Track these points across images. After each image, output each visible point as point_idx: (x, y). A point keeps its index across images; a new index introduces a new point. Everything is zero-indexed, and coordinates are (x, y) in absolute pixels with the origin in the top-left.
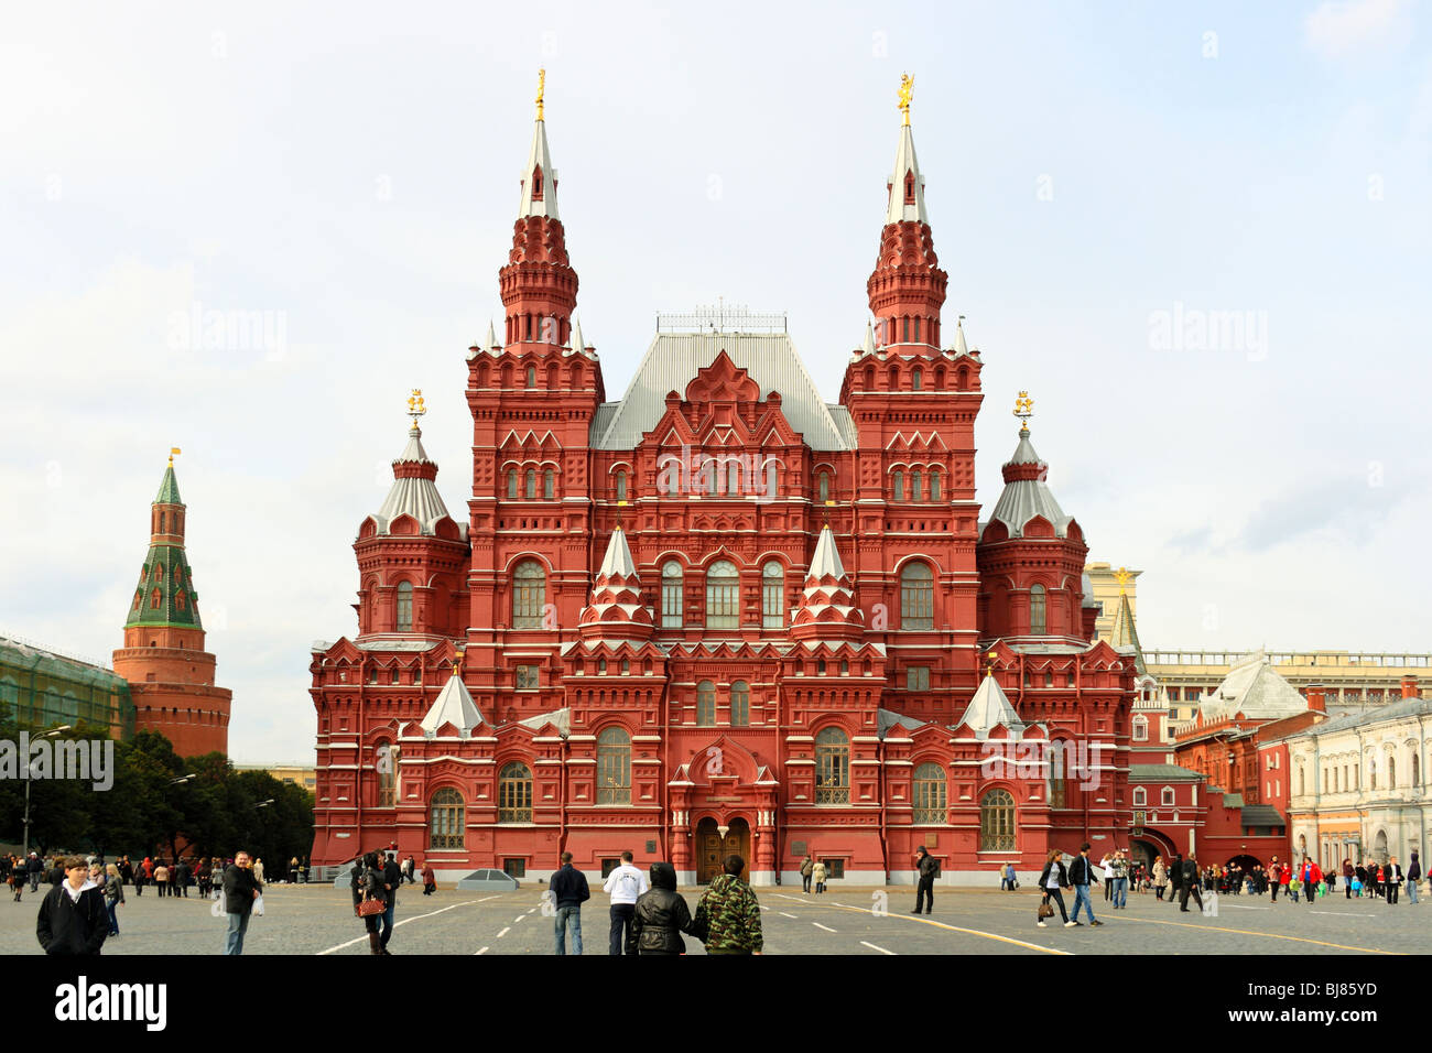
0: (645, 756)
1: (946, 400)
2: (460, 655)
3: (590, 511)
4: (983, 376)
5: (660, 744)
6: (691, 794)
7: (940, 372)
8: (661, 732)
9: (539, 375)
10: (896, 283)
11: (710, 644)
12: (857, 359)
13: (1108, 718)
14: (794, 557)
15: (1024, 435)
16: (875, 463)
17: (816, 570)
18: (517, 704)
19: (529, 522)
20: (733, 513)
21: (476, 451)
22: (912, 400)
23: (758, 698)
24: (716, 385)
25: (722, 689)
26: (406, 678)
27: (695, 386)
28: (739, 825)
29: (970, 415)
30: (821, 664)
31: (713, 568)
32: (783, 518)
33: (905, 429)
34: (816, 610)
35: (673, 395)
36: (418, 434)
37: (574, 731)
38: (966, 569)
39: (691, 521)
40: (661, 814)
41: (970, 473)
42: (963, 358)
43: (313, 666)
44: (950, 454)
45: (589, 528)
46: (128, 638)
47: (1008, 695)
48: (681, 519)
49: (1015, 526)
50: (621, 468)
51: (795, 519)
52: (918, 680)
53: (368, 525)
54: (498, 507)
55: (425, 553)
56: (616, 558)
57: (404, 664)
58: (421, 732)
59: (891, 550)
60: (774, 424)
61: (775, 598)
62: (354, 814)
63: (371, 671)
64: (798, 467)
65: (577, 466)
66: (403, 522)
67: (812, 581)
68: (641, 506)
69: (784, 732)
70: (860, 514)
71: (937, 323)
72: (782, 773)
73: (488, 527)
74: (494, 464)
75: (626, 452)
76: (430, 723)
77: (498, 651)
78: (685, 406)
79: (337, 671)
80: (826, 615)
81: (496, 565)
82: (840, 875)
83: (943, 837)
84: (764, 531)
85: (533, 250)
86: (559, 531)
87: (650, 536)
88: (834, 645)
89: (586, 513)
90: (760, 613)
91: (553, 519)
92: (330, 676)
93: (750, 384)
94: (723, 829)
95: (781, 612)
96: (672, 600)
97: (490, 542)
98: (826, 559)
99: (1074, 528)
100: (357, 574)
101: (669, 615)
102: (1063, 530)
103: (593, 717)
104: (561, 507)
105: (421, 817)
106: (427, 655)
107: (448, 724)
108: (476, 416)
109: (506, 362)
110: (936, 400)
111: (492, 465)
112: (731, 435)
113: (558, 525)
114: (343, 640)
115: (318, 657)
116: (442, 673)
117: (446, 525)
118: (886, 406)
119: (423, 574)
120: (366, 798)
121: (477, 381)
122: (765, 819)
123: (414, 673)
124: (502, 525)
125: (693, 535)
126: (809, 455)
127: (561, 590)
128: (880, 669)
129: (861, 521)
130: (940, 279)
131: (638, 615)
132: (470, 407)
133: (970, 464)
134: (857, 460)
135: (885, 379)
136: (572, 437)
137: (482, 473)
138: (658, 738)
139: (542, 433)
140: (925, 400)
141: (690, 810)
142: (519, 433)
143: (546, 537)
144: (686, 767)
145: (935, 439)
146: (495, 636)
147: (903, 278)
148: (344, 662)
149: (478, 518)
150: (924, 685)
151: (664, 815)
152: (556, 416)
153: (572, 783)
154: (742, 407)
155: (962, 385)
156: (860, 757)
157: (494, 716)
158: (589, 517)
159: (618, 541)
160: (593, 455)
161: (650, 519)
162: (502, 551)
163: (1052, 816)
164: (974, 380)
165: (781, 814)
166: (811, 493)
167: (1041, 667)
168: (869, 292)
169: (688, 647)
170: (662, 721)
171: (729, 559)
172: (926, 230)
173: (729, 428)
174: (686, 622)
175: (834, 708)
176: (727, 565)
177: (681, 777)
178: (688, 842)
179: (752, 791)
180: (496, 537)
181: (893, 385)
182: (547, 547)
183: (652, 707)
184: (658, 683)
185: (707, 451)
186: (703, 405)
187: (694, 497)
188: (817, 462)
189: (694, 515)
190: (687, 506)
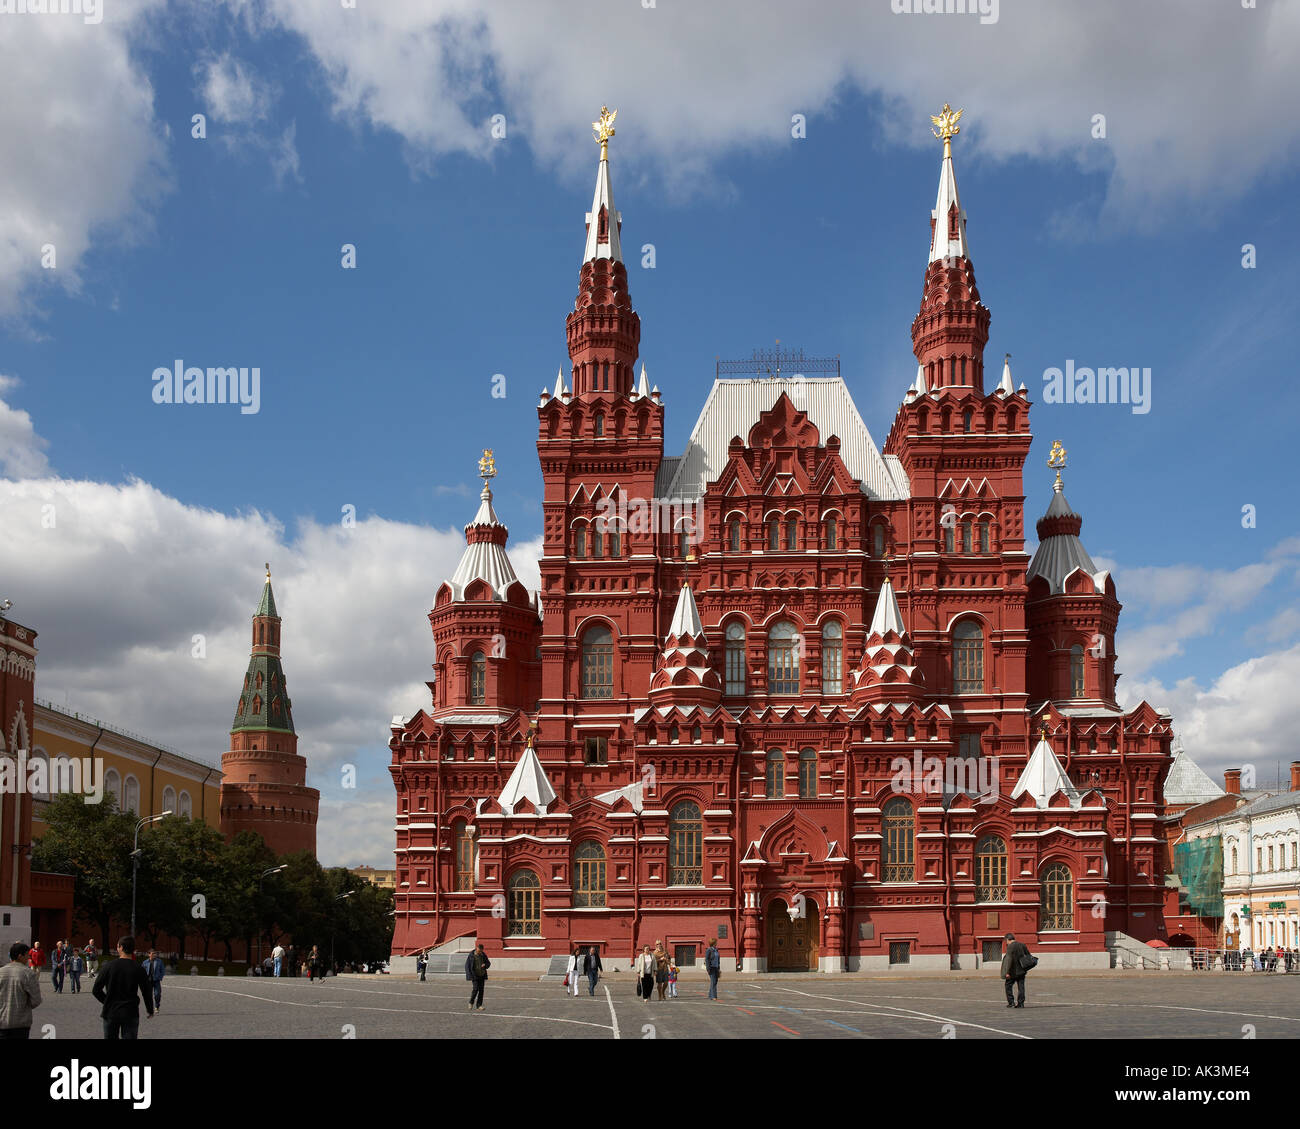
1: (995, 442)
2: (533, 727)
3: (656, 569)
4: (1031, 416)
7: (990, 411)
9: (607, 423)
10: (944, 321)
12: (911, 400)
14: (852, 615)
16: (928, 513)
18: (586, 780)
19: (597, 584)
20: (794, 569)
21: (546, 506)
22: (963, 443)
23: (826, 767)
24: (777, 430)
27: (757, 432)
29: (1020, 459)
31: (774, 629)
32: (842, 574)
33: (957, 476)
34: (881, 670)
35: (736, 441)
38: (1014, 625)
39: (754, 579)
41: (1019, 521)
42: (1012, 397)
44: (999, 502)
45: (655, 587)
48: (744, 575)
49: (1056, 581)
51: (854, 574)
52: (968, 748)
53: (444, 591)
54: (570, 568)
55: (498, 620)
56: (685, 618)
59: (944, 607)
60: (833, 473)
61: (836, 662)
64: (857, 517)
66: (476, 587)
68: (708, 562)
70: (914, 568)
71: (982, 365)
73: (559, 589)
74: (565, 520)
77: (568, 721)
78: (748, 455)
80: (891, 675)
81: (566, 630)
84: (824, 588)
86: (626, 592)
87: (714, 595)
89: (652, 571)
90: (820, 679)
91: (620, 579)
93: (810, 428)
95: (840, 676)
96: (735, 665)
97: (559, 604)
100: (433, 644)
101: (732, 681)
102: (1100, 586)
104: (628, 566)
106: (501, 728)
109: (576, 409)
110: (986, 443)
111: (562, 522)
112: (792, 484)
113: (625, 586)
116: (515, 749)
117: (517, 592)
118: (939, 451)
121: (548, 431)
124: (572, 586)
125: (757, 593)
126: (867, 505)
127: (629, 656)
129: (915, 575)
130: (984, 318)
132: (543, 459)
133: (1019, 510)
134: (912, 508)
135: (937, 421)
136: (639, 490)
137: (552, 532)
139: (610, 486)
140: (976, 443)
142: (588, 486)
143: (614, 598)
145: (985, 486)
146: (565, 706)
147: (950, 315)
149: (548, 581)
152: (624, 468)
154: (802, 455)
155: (1010, 427)
158: (655, 576)
161: (714, 578)
162: (572, 613)
164: (1023, 421)
166: (867, 546)
169: (756, 713)
171: (792, 620)
173: (790, 477)
174: (749, 689)
176: (789, 626)
180: (567, 599)
181: (945, 426)
182: (615, 609)
185: (769, 502)
186: (765, 454)
187: (757, 553)
188: (873, 514)
189: (756, 571)
190: (751, 562)
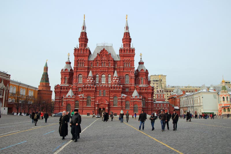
0: (93, 100)
1: (131, 54)
2: (71, 87)
3: (88, 68)
4: (135, 51)
5: (95, 98)
6: (98, 105)
7: (130, 51)
8: (95, 97)
9: (82, 51)
10: (125, 40)
11: (101, 85)
12: (120, 49)
13: (150, 95)
14: (112, 74)
15: (141, 58)
17: (114, 76)
18: (78, 93)
19: (81, 70)
20: (105, 69)
21: (75, 61)
22: (126, 54)
23: (107, 92)
24: (103, 52)
25: (102, 91)
26: (65, 89)
27: (101, 52)
28: (104, 109)
29: (134, 56)
30: (114, 88)
31: (102, 75)
34: (114, 81)
35: (98, 53)
36: (69, 58)
37: (84, 96)
38: (133, 76)
40: (94, 107)
41: (134, 63)
42: (133, 49)
43: (55, 88)
44: (131, 61)
46: (40, 84)
47: (138, 92)
49: (139, 70)
50: (91, 63)
52: (127, 90)
53: (62, 70)
55: (69, 74)
56: (90, 74)
57: (65, 88)
58: (66, 96)
59: (124, 73)
61: (110, 79)
62: (58, 107)
63: (61, 89)
64: (113, 63)
65: (87, 63)
66: (66, 69)
67: (114, 77)
68: (94, 67)
69: (110, 97)
71: (130, 44)
72: (109, 102)
73: (76, 70)
74: (77, 62)
75: (92, 61)
76: (67, 95)
77: (76, 86)
78: (99, 55)
79: (57, 88)
80: (115, 81)
81: (76, 75)
82: (116, 116)
83: (129, 110)
84: (109, 71)
85: (82, 36)
86: (84, 71)
88: (116, 85)
90: (108, 81)
92: (56, 89)
93: (107, 52)
94: (102, 109)
95: (110, 81)
97: (76, 72)
98: (116, 74)
99: (147, 70)
100: (61, 76)
102: (145, 71)
103: (86, 95)
104: (84, 68)
105: (65, 108)
106: (68, 86)
107: (69, 95)
108: (75, 56)
109: (78, 50)
110: (129, 54)
114: (58, 85)
115: (55, 87)
116: (70, 88)
117: (71, 70)
118: (123, 55)
119: (68, 76)
120: (60, 105)
121: (75, 52)
122: (107, 108)
123: (66, 89)
124: (77, 70)
126: (114, 61)
127: (84, 78)
128: (121, 89)
130: (131, 39)
131: (92, 82)
133: (134, 62)
134: (120, 62)
135: (123, 51)
136: (86, 59)
137: (75, 63)
138: (94, 97)
139: (82, 58)
140: (128, 54)
141: (98, 107)
142: (80, 58)
144: (97, 101)
146: (76, 84)
147: (126, 39)
148: (58, 87)
149: (74, 69)
150: (128, 91)
151: (95, 107)
152: (84, 56)
153: (84, 103)
154: (106, 55)
155: (132, 52)
156: (119, 100)
157: (75, 94)
159: (91, 72)
160: (89, 61)
161: (95, 69)
162: (77, 73)
163: (143, 108)
165: (109, 108)
166: (115, 66)
167: (142, 88)
169: (98, 86)
170: (95, 95)
171: (104, 74)
172: (129, 33)
174: (99, 82)
175: (116, 94)
177: (97, 103)
178: (97, 111)
179: (106, 105)
180: (77, 71)
181: (124, 52)
183: (94, 93)
184: (94, 90)
185: (102, 60)
186: (101, 55)
187: (100, 66)
188: (115, 62)
189: (100, 68)
190: (99, 68)
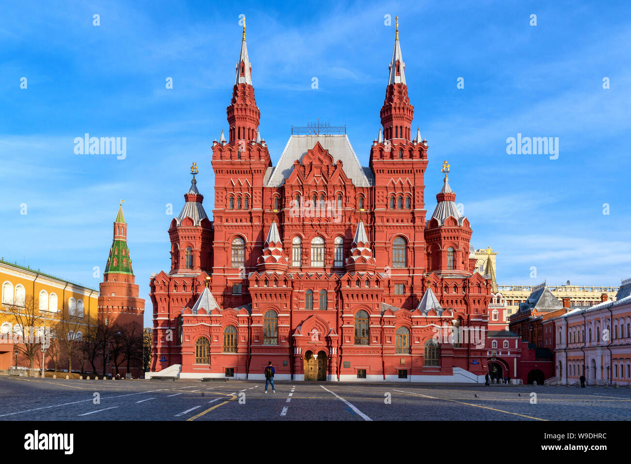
0: (283, 323)
1: (412, 164)
4: (428, 152)
5: (289, 318)
6: (302, 340)
7: (411, 151)
8: (290, 312)
9: (242, 154)
11: (312, 274)
14: (347, 235)
16: (383, 192)
17: (356, 241)
18: (233, 300)
19: (239, 220)
21: (215, 188)
22: (398, 163)
23: (331, 297)
24: (315, 158)
25: (316, 293)
26: (188, 289)
27: (306, 158)
28: (322, 354)
29: (423, 171)
30: (357, 282)
31: (313, 240)
32: (342, 217)
33: (395, 177)
34: (355, 258)
35: (297, 162)
36: (195, 182)
37: (254, 311)
38: (420, 241)
40: (290, 349)
41: (423, 196)
42: (421, 144)
43: (151, 284)
44: (414, 188)
45: (263, 222)
47: (437, 297)
49: (441, 220)
50: (276, 195)
51: (348, 217)
52: (399, 290)
53: (174, 223)
54: (225, 213)
56: (273, 235)
58: (191, 312)
59: (390, 231)
60: (339, 176)
61: (339, 253)
63: (174, 286)
64: (349, 194)
65: (258, 195)
67: (354, 245)
68: (284, 212)
69: (341, 313)
70: (376, 215)
71: (409, 129)
72: (340, 331)
73: (221, 222)
75: (277, 189)
76: (195, 308)
77: (225, 277)
79: (160, 286)
81: (224, 239)
84: (335, 223)
87: (288, 225)
88: (362, 273)
89: (261, 215)
90: (333, 260)
91: (248, 218)
92: (157, 288)
94: (315, 356)
95: (342, 259)
96: (296, 254)
98: (360, 235)
99: (467, 223)
101: (295, 261)
102: (461, 223)
103: (261, 305)
104: (251, 212)
105: (191, 350)
107: (201, 309)
108: (216, 172)
109: (228, 148)
110: (407, 164)
111: (223, 194)
112: (322, 180)
114: (161, 273)
115: (152, 280)
117: (206, 222)
121: (216, 157)
122: (332, 351)
123: (191, 287)
124: (227, 221)
125: (306, 225)
126: (355, 189)
127: (251, 250)
128: (382, 284)
129: (376, 218)
131: (282, 260)
132: (213, 168)
133: (423, 192)
134: (375, 190)
135: (386, 154)
136: (255, 182)
137: (219, 198)
138: (288, 315)
139: (243, 180)
140: (403, 163)
141: (302, 347)
142: (234, 180)
143: (244, 226)
144: (300, 328)
145: (407, 181)
146: (224, 270)
148: (163, 282)
149: (216, 217)
150: (402, 293)
153: (253, 335)
155: (420, 157)
156: (372, 324)
157: (223, 305)
158: (263, 217)
159: (274, 229)
160: (265, 189)
161: (288, 218)
162: (227, 232)
163: (454, 351)
164: (424, 154)
165: (340, 349)
166: (356, 206)
167: (450, 285)
168: (381, 116)
169: (301, 275)
170: (290, 306)
171: (320, 236)
173: (321, 177)
174: (302, 264)
175: (362, 302)
176: (319, 238)
177: (298, 332)
178: (300, 361)
179: (328, 339)
180: (224, 226)
181: (389, 157)
182: (245, 231)
183: (286, 301)
184: (289, 290)
185: (311, 187)
186: (309, 167)
188: (357, 192)
